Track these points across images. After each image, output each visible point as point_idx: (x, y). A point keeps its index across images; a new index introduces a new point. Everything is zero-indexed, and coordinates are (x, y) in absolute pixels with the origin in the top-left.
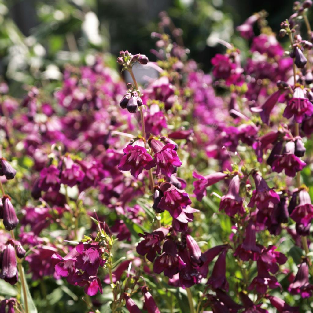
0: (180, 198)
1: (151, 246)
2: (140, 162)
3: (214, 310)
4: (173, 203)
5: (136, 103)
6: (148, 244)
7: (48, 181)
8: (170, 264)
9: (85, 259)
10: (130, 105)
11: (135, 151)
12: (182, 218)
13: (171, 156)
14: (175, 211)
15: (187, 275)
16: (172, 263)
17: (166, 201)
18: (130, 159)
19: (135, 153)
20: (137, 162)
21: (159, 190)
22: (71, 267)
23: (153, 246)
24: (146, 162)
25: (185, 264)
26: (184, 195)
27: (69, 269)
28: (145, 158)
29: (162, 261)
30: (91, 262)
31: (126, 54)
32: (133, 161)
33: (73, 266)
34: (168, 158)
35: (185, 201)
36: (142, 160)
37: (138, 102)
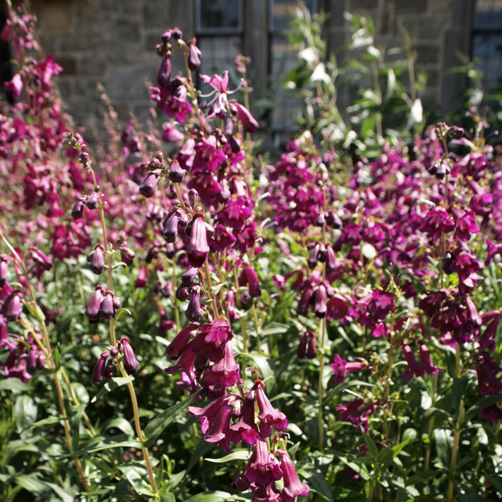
0: (469, 263)
1: (432, 303)
2: (440, 226)
3: (479, 369)
4: (462, 267)
5: (444, 171)
6: (430, 301)
7: (349, 236)
8: (447, 321)
9: (378, 304)
10: (439, 172)
11: (437, 215)
12: (468, 282)
13: (469, 223)
14: (463, 275)
15: (461, 333)
16: (449, 320)
17: (457, 264)
18: (431, 222)
19: (436, 217)
20: (437, 226)
21: (451, 254)
22: (362, 310)
23: (434, 304)
24: (445, 226)
25: (460, 323)
26: (474, 261)
27: (360, 312)
28: (445, 222)
29: (440, 318)
30: (383, 307)
31: (443, 126)
32: (434, 224)
33: (364, 309)
34: (466, 225)
35: (474, 267)
36: (441, 224)
37: (447, 171)
